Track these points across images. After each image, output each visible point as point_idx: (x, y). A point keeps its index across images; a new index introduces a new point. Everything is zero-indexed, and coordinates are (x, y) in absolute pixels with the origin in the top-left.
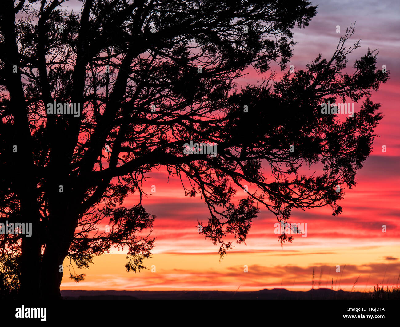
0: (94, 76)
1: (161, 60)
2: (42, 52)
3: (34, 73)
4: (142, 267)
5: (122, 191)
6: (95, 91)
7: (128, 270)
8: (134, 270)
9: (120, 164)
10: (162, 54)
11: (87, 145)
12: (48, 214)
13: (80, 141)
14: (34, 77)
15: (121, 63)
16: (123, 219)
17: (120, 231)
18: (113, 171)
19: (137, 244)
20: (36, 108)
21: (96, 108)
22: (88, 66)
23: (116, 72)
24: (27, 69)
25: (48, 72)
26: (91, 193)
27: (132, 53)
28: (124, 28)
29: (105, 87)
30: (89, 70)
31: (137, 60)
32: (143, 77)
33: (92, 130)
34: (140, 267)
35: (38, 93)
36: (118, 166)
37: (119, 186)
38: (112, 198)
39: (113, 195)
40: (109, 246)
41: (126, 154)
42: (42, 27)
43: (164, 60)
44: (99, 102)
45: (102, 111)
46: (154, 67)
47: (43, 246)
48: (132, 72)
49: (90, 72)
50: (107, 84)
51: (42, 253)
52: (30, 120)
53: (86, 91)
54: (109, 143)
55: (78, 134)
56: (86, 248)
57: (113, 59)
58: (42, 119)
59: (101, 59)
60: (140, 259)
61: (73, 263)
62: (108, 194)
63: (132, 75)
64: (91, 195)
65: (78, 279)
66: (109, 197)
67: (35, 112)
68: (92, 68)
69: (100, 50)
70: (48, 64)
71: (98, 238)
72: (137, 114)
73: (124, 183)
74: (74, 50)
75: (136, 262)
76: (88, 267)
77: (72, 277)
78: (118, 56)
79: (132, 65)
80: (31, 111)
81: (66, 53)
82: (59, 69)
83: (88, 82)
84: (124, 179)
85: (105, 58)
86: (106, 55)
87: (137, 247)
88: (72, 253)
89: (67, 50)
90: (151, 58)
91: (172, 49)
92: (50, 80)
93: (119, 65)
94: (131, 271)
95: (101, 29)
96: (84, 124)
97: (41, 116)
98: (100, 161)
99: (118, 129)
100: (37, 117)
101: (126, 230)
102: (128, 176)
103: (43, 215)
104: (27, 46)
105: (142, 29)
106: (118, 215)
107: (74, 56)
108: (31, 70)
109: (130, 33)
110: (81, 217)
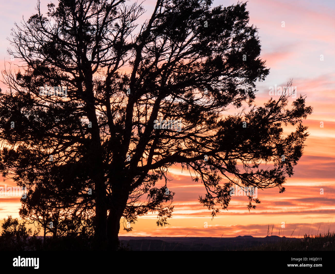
0: (138, 110)
1: (178, 101)
2: (108, 96)
3: (103, 109)
4: (166, 223)
5: (154, 178)
6: (139, 119)
7: (158, 225)
8: (161, 225)
9: (154, 162)
10: (178, 97)
11: (134, 151)
12: (111, 192)
13: (130, 148)
14: (103, 111)
15: (154, 103)
16: (155, 195)
17: (154, 202)
18: (150, 166)
19: (164, 210)
20: (104, 129)
21: (140, 129)
22: (135, 104)
23: (152, 108)
24: (99, 106)
25: (111, 109)
26: (136, 180)
27: (161, 97)
28: (156, 82)
29: (145, 117)
30: (135, 107)
31: (163, 101)
32: (167, 111)
33: (137, 142)
34: (165, 223)
35: (106, 121)
36: (152, 163)
37: (153, 175)
38: (149, 182)
39: (149, 181)
40: (147, 211)
41: (157, 156)
42: (109, 81)
43: (180, 101)
44: (141, 126)
45: (143, 131)
46: (174, 105)
47: (108, 211)
48: (161, 108)
49: (136, 108)
50: (146, 115)
51: (108, 215)
52: (101, 136)
53: (134, 119)
54: (147, 150)
55: (129, 145)
56: (134, 212)
57: (149, 101)
58: (107, 136)
59: (143, 100)
60: (165, 219)
61: (126, 220)
62: (146, 180)
63: (161, 110)
64: (136, 181)
65: (128, 230)
66: (147, 182)
67: (104, 132)
68: (137, 105)
69: (142, 95)
70: (112, 103)
71: (140, 206)
72: (163, 132)
73: (156, 173)
74: (127, 95)
75: (163, 220)
76: (134, 223)
77: (125, 229)
78: (152, 99)
79: (161, 104)
80: (101, 131)
81: (122, 97)
82: (118, 106)
83: (135, 114)
84: (156, 171)
85: (145, 100)
86: (146, 98)
87: (163, 211)
88: (125, 215)
89: (122, 95)
90: (172, 100)
91: (184, 95)
92: (113, 112)
93: (153, 104)
94: (160, 225)
95: (142, 83)
96: (132, 138)
97: (107, 134)
98: (142, 161)
99: (152, 142)
100: (105, 134)
101: (157, 201)
102: (158, 169)
103: (108, 192)
104: (99, 93)
105: (167, 83)
106: (153, 192)
107: (127, 99)
108: (101, 107)
109: (159, 85)
110: (131, 193)
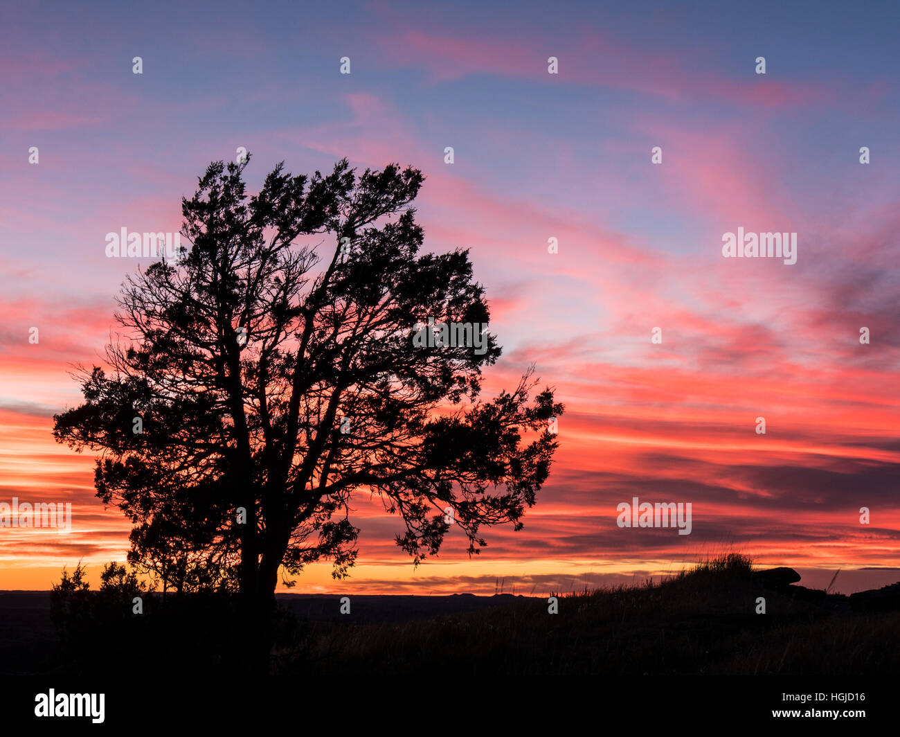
0: (307, 406)
1: (366, 393)
2: (262, 385)
3: (255, 403)
4: (347, 575)
5: (330, 507)
6: (308, 419)
7: (334, 577)
8: (339, 577)
9: (329, 483)
10: (367, 387)
11: (300, 466)
12: (265, 527)
13: (294, 463)
14: (255, 407)
15: (331, 395)
16: (331, 532)
17: (328, 542)
18: (323, 490)
19: (343, 554)
20: (256, 434)
21: (309, 434)
22: (302, 397)
23: (327, 403)
24: (249, 399)
25: (267, 403)
26: (302, 509)
27: (341, 386)
28: (335, 364)
29: (317, 416)
30: (303, 400)
31: (344, 393)
32: (350, 407)
33: (305, 453)
34: (344, 575)
35: (259, 421)
36: (327, 485)
37: (327, 503)
38: (322, 514)
39: (322, 511)
40: (318, 556)
41: (334, 474)
42: (264, 363)
43: (369, 392)
44: (311, 429)
45: (314, 437)
46: (360, 399)
47: (260, 555)
48: (341, 403)
49: (304, 402)
50: (319, 413)
51: (259, 562)
52: (251, 444)
53: (300, 419)
54: (319, 465)
55: (292, 457)
56: (298, 558)
57: (324, 392)
58: (261, 443)
59: (314, 391)
60: (345, 568)
61: (286, 570)
62: (318, 510)
63: (341, 406)
64: (302, 511)
65: (290, 585)
66: (319, 512)
67: (255, 438)
68: (306, 399)
69: (313, 383)
70: (268, 395)
71: (309, 549)
72: (344, 440)
73: (332, 500)
74: (290, 383)
75: (341, 570)
76: (299, 574)
77: (284, 583)
78: (329, 389)
79: (341, 397)
80: (252, 436)
81: (284, 386)
82: (277, 400)
83: (302, 411)
84: (332, 497)
85: (317, 391)
86: (319, 388)
87: (341, 556)
88: (285, 562)
89: (284, 383)
90: (358, 391)
91: (376, 384)
92: (269, 409)
93: (329, 397)
94: (337, 578)
95: (314, 365)
96: (297, 448)
97: (261, 441)
98: (311, 481)
99: (327, 453)
100: (257, 441)
101: (333, 542)
102: (335, 494)
103: (261, 528)
104: (249, 380)
105: (350, 366)
106: (328, 528)
107: (290, 389)
108: (252, 400)
109: (339, 369)
110: (294, 530)
